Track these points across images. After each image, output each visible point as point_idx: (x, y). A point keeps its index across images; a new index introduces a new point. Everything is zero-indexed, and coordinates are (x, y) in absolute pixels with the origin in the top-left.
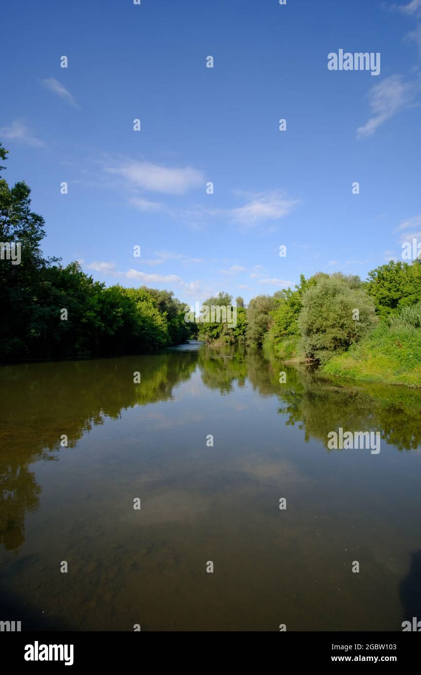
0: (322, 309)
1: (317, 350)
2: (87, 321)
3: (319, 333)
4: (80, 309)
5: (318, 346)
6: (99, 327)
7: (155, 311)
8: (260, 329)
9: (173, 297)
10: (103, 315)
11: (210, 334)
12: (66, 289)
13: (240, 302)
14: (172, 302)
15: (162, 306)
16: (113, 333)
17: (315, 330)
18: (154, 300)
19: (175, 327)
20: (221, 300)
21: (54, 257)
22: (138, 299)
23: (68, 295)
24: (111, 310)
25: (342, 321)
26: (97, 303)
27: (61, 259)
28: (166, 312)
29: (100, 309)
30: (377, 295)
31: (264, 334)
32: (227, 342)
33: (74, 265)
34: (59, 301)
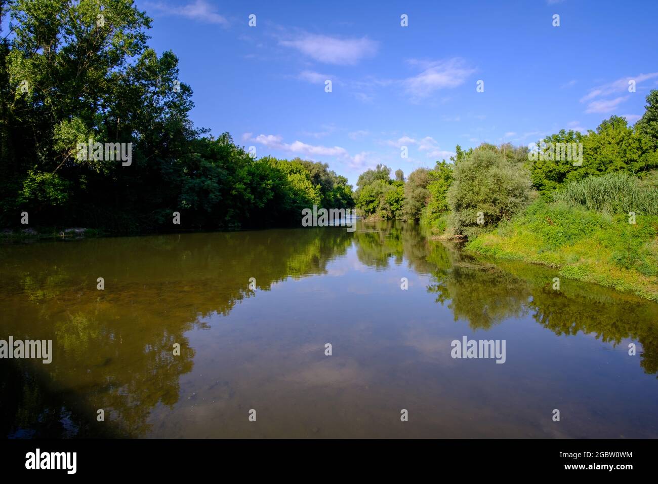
0: (474, 183)
1: (466, 226)
2: (236, 193)
3: (469, 208)
4: (229, 181)
5: (467, 222)
6: (249, 199)
7: (308, 184)
8: (418, 204)
9: (328, 170)
10: (253, 188)
11: (366, 209)
12: (216, 160)
13: (400, 175)
14: (328, 174)
15: (316, 179)
16: (262, 205)
17: (464, 205)
18: (307, 172)
19: (330, 201)
20: (378, 172)
21: (203, 128)
22: (291, 171)
23: (218, 166)
24: (261, 182)
25: (494, 196)
26: (247, 175)
27: (210, 130)
28: (319, 185)
29: (250, 181)
30: (544, 168)
31: (422, 209)
32: (384, 217)
33: (224, 136)
34: (208, 173)
